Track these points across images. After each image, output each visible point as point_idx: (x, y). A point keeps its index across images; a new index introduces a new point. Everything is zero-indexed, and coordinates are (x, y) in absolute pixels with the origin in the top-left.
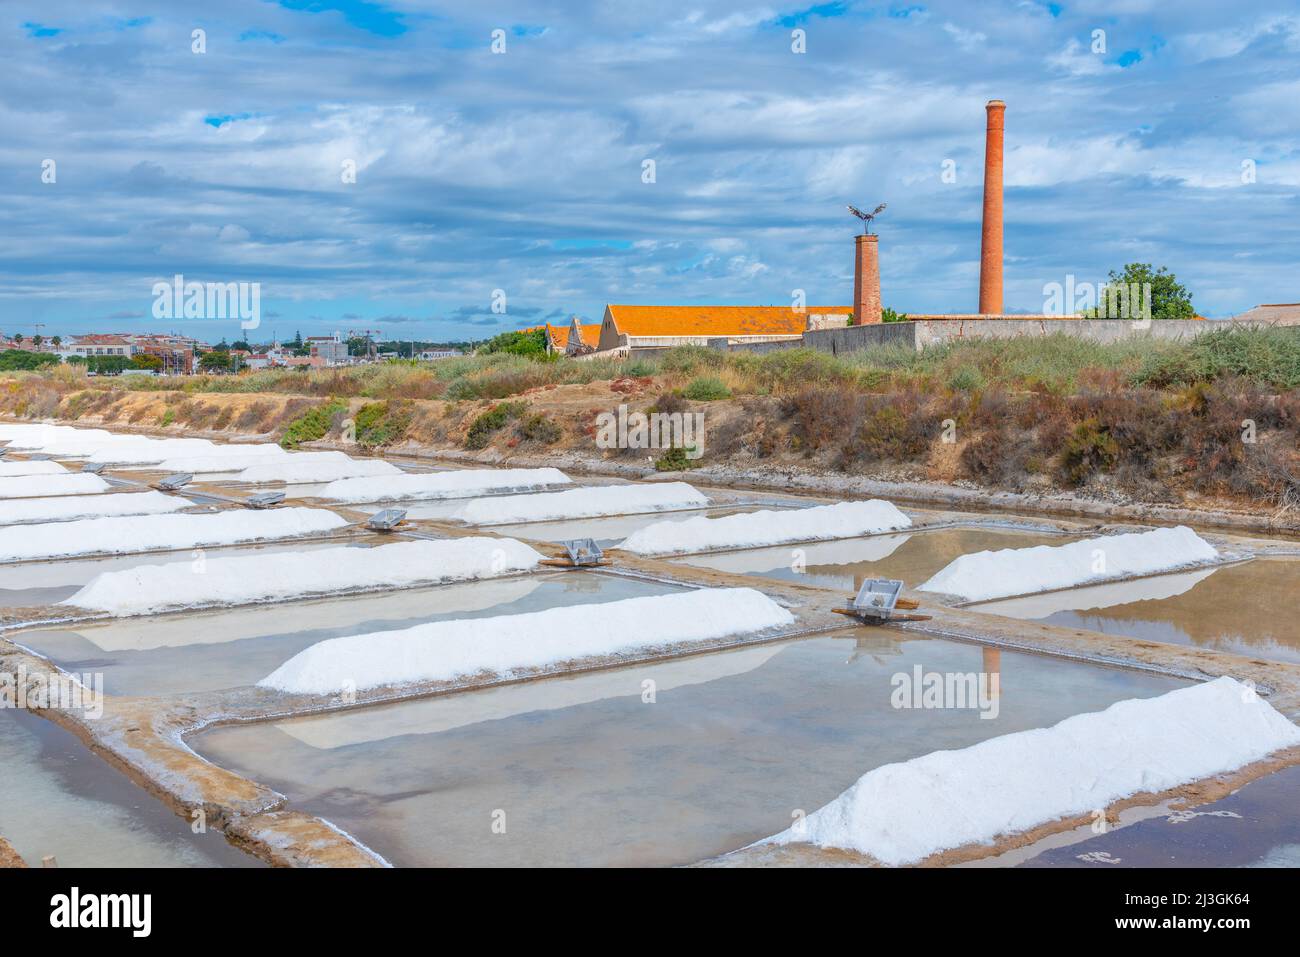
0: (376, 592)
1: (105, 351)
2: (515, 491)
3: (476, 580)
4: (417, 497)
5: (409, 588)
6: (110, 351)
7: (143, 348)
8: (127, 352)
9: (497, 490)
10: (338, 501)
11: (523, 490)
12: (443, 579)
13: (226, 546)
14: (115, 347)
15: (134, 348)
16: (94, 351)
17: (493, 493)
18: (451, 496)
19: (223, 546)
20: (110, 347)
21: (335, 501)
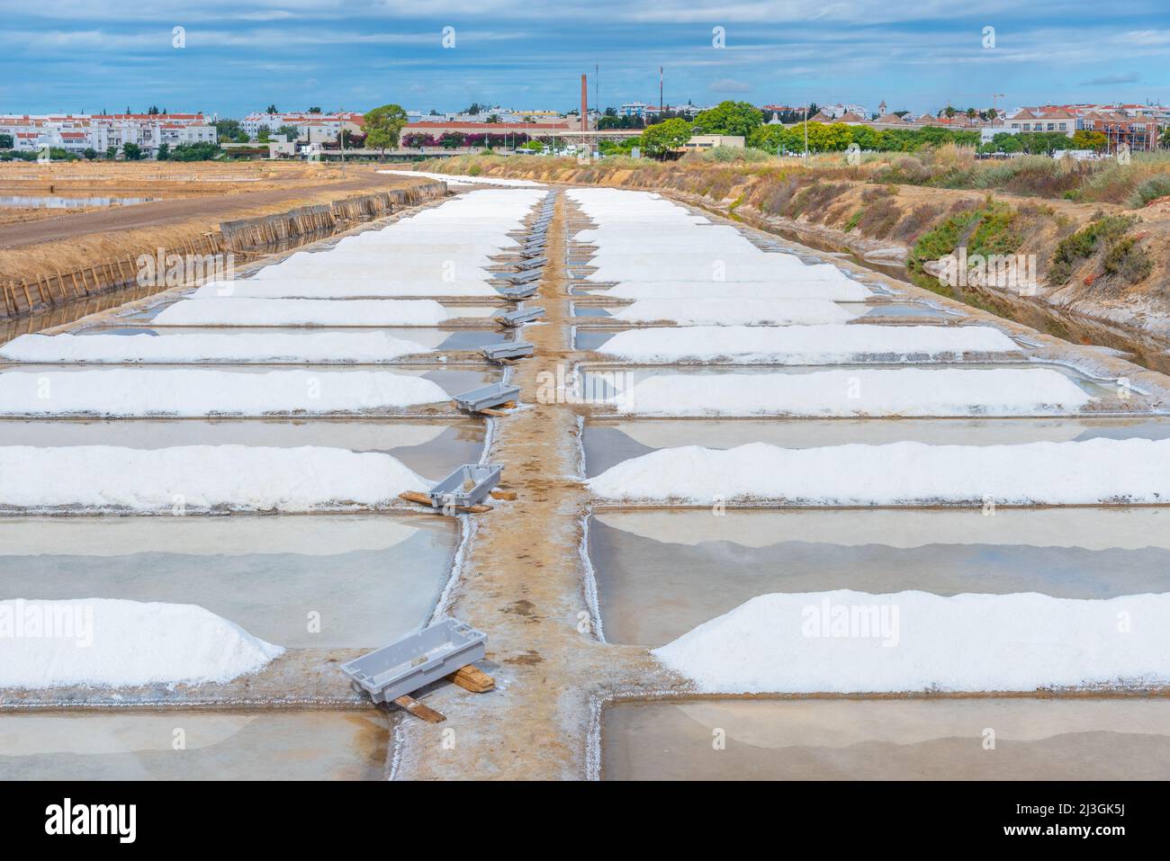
0: (101, 514)
1: (1045, 127)
2: (903, 359)
3: (274, 512)
4: (737, 360)
5: (153, 515)
6: (1051, 126)
7: (1092, 123)
8: (1071, 129)
9: (873, 356)
10: (618, 359)
11: (919, 360)
12: (216, 508)
13: (250, 418)
14: (1057, 122)
15: (1080, 122)
16: (1032, 126)
17: (864, 361)
18: (790, 361)
19: (245, 418)
20: (1051, 121)
21: (614, 360)
